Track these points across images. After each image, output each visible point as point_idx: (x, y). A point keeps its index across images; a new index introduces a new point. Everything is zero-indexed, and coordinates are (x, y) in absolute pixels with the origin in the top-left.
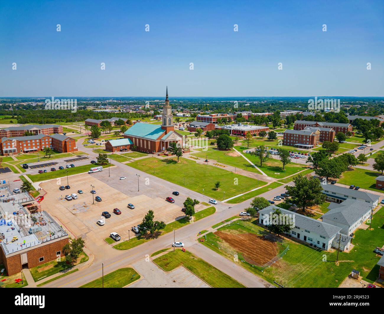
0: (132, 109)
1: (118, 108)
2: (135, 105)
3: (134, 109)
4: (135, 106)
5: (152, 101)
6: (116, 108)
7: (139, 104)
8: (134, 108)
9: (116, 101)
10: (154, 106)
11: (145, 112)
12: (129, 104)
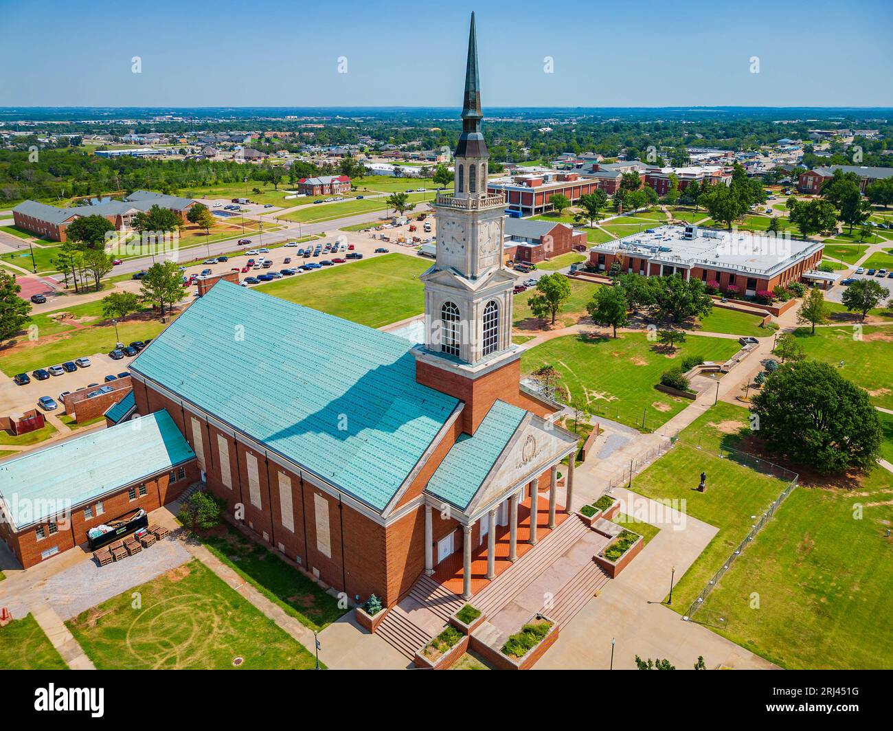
0: (223, 144)
1: (181, 140)
2: (232, 133)
3: (230, 144)
4: (231, 136)
5: (280, 119)
6: (174, 142)
7: (243, 129)
8: (227, 140)
9: (180, 119)
10: (288, 134)
11: (264, 154)
12: (216, 128)
